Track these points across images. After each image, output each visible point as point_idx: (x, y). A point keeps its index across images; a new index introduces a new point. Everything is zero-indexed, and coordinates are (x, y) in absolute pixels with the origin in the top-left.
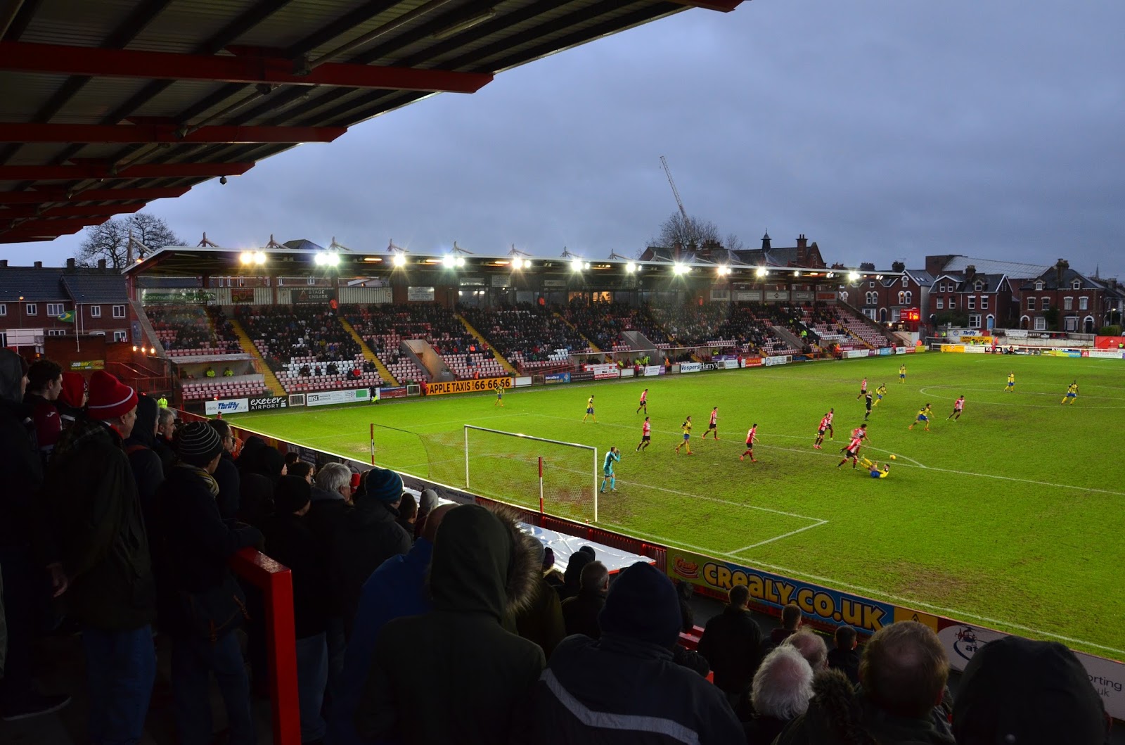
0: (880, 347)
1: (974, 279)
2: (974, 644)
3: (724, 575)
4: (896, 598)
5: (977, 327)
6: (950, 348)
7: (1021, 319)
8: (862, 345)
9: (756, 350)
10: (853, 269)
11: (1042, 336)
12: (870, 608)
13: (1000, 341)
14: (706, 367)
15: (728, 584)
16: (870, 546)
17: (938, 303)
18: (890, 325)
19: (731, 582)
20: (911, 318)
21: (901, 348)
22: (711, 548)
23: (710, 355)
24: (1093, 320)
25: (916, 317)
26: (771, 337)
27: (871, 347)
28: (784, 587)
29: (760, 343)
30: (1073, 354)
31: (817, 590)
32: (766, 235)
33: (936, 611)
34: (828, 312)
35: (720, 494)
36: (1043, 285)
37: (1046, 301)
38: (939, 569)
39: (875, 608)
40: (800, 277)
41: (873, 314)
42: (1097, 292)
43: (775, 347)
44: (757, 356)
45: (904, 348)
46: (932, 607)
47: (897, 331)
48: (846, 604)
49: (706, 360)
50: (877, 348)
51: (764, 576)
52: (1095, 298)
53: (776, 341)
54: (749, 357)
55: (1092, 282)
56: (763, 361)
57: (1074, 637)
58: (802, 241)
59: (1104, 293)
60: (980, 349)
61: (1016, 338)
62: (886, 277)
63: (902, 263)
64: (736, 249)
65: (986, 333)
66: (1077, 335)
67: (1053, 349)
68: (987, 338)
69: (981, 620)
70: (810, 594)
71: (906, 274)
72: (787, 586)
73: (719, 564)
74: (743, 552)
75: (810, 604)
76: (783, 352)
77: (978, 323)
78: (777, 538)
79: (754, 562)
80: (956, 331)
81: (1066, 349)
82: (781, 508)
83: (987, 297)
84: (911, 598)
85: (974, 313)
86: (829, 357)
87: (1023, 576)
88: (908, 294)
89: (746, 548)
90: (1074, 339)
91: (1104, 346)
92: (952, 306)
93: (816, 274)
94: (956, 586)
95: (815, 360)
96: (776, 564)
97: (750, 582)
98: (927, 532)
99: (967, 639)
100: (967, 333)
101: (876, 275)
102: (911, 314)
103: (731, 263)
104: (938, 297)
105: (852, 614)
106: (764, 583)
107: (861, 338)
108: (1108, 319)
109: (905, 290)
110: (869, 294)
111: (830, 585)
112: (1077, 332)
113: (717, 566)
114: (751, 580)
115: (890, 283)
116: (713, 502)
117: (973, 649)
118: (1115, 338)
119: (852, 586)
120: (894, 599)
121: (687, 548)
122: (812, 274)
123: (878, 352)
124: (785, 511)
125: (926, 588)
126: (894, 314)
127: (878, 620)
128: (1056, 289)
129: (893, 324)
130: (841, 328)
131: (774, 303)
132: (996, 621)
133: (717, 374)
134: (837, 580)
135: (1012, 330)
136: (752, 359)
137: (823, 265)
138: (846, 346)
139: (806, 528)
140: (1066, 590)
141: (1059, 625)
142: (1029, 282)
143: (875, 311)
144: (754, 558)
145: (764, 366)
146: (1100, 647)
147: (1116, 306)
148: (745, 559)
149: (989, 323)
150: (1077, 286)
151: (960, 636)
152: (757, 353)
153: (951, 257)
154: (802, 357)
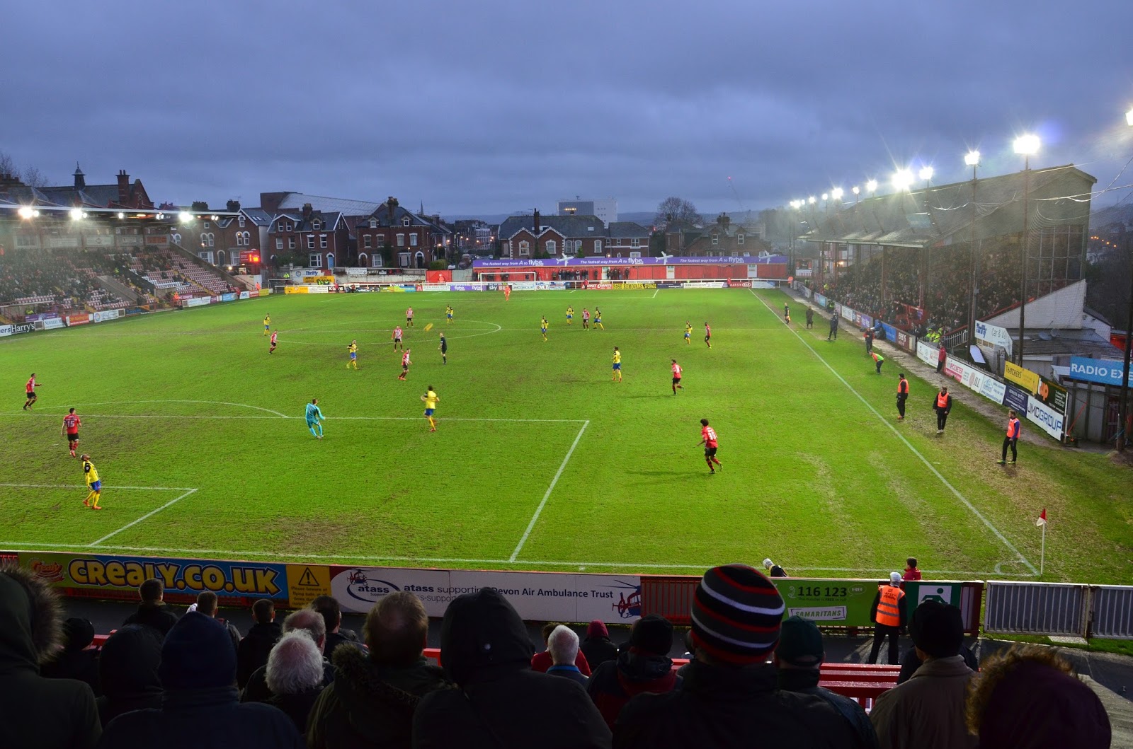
0: (222, 293)
1: (311, 219)
2: (365, 584)
3: (96, 569)
4: (282, 555)
5: (318, 266)
6: (294, 289)
7: (360, 257)
8: (203, 292)
9: (81, 305)
10: (185, 208)
11: (380, 273)
12: (262, 572)
13: (342, 280)
14: (19, 329)
15: (102, 580)
16: (247, 507)
17: (277, 244)
18: (230, 268)
19: (105, 575)
20: (251, 260)
21: (244, 292)
22: (69, 542)
23: (22, 314)
24: (423, 255)
25: (256, 259)
26: (97, 289)
27: (212, 294)
28: (168, 568)
29: (84, 296)
30: (409, 289)
31: (203, 564)
32: (78, 170)
33: (323, 560)
34: (161, 257)
35: (68, 479)
36: (377, 223)
37: (381, 238)
38: (318, 518)
39: (267, 570)
40: (125, 219)
41: (210, 257)
42: (424, 228)
43: (103, 301)
44: (82, 312)
45: (247, 292)
46: (318, 557)
47: (238, 274)
48: (237, 573)
49: (18, 321)
50: (219, 295)
51: (142, 561)
52: (423, 234)
53: (103, 293)
54: (74, 314)
55: (421, 220)
56: (91, 317)
57: (445, 557)
58: (123, 177)
59: (431, 229)
60: (323, 289)
61: (356, 276)
62: (222, 217)
63: (237, 202)
64: (40, 186)
65: (328, 273)
66: (410, 271)
67: (391, 284)
68: (329, 277)
69: (366, 560)
70: (197, 570)
71: (243, 214)
72: (171, 566)
73: (87, 559)
74: (108, 539)
75: (199, 581)
76: (113, 305)
77: (319, 263)
78: (145, 517)
79: (125, 548)
80: (298, 271)
81: (403, 285)
82: (144, 483)
83: (325, 236)
84: (297, 552)
85: (314, 253)
86: (167, 308)
87: (395, 510)
88: (246, 234)
89: (111, 535)
90: (409, 275)
91: (435, 280)
92: (292, 245)
93: (144, 215)
94: (337, 532)
95: (152, 311)
96: (150, 545)
97: (127, 572)
98: (300, 483)
99: (359, 581)
100: (309, 274)
101: (211, 215)
102: (250, 256)
103: (37, 203)
104: (277, 237)
105: (244, 582)
106: (144, 569)
107: (200, 284)
108: (435, 253)
109: (242, 230)
110: (204, 236)
111: (213, 556)
112: (411, 268)
113: (86, 561)
114: (128, 568)
115: (226, 224)
116: (61, 489)
117: (365, 589)
118: (442, 272)
119: (236, 552)
120: (281, 557)
121: (39, 548)
122: (139, 215)
123: (220, 298)
124: (148, 486)
125: (309, 539)
126: (233, 256)
127: (271, 581)
128: (389, 227)
129: (234, 267)
130: (177, 274)
131: (96, 250)
132: (379, 558)
133: (35, 338)
134: (220, 549)
135: (352, 269)
136: (78, 316)
137: (150, 205)
138: (185, 294)
139: (175, 501)
140: (432, 516)
141: (431, 549)
142: (364, 220)
143: (212, 253)
144: (124, 543)
145: (92, 323)
146: (467, 560)
147: (441, 242)
148: (113, 547)
149: (330, 262)
150: (407, 223)
151: (352, 579)
152: (82, 308)
153: (286, 194)
154: (135, 310)
